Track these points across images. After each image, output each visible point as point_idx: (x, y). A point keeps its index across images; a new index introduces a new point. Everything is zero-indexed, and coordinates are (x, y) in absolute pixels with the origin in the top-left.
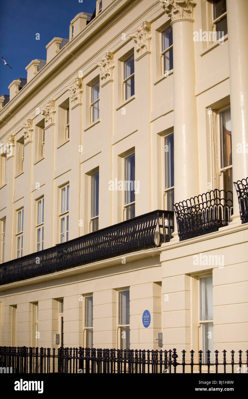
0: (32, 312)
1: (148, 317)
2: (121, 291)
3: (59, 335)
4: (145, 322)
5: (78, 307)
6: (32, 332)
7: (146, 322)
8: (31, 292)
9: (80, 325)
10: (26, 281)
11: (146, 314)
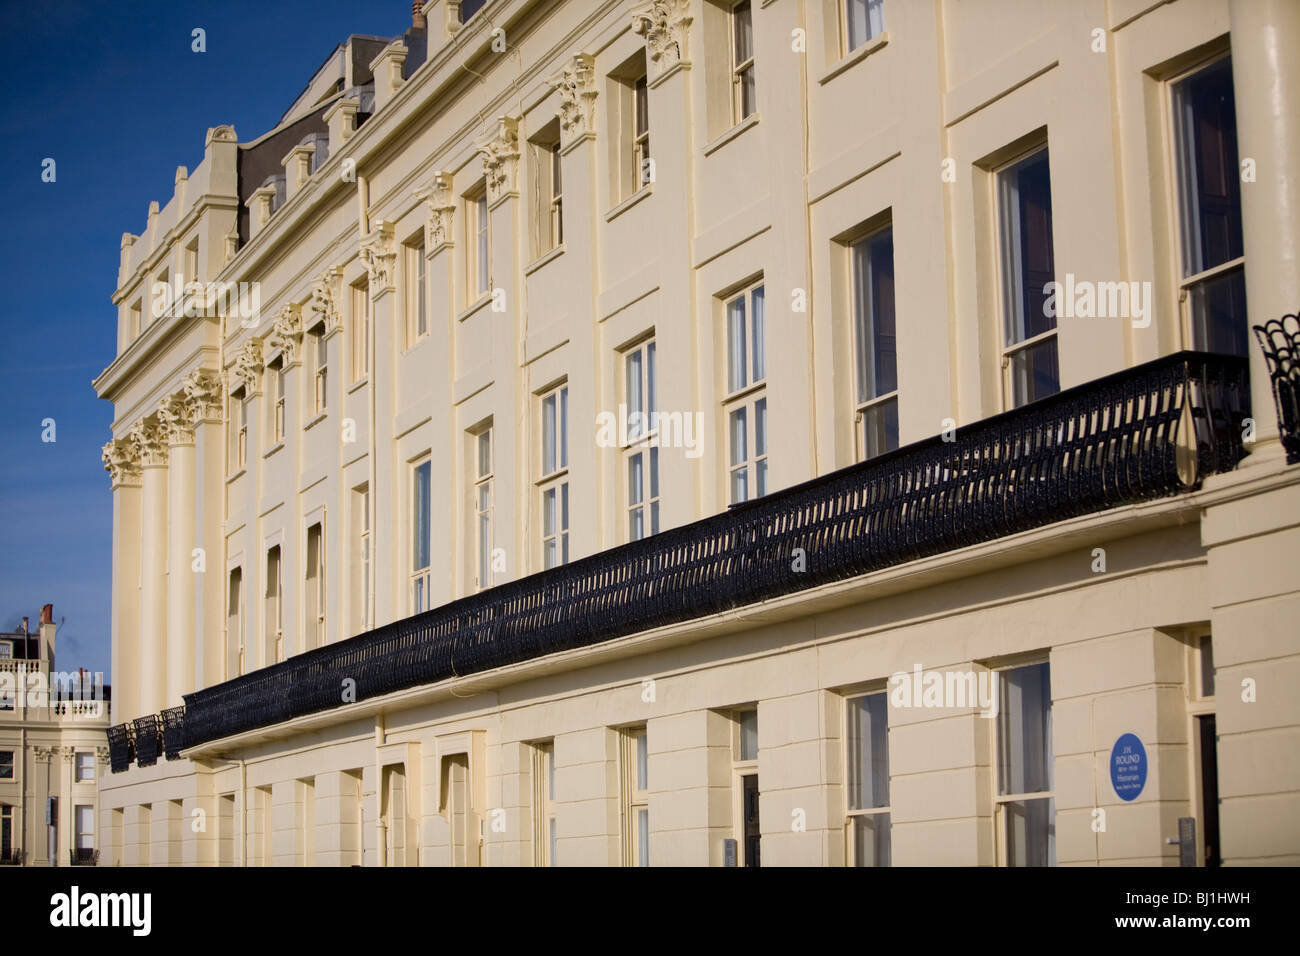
0: (618, 763)
1: (1134, 759)
2: (1005, 668)
3: (736, 843)
4: (1121, 778)
5: (823, 735)
6: (620, 837)
7: (1129, 778)
8: (612, 688)
9: (833, 802)
10: (603, 648)
11: (1128, 749)
